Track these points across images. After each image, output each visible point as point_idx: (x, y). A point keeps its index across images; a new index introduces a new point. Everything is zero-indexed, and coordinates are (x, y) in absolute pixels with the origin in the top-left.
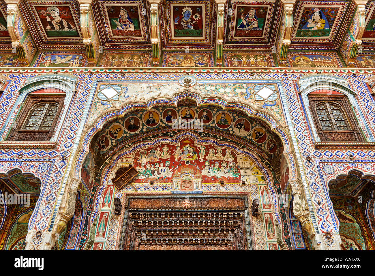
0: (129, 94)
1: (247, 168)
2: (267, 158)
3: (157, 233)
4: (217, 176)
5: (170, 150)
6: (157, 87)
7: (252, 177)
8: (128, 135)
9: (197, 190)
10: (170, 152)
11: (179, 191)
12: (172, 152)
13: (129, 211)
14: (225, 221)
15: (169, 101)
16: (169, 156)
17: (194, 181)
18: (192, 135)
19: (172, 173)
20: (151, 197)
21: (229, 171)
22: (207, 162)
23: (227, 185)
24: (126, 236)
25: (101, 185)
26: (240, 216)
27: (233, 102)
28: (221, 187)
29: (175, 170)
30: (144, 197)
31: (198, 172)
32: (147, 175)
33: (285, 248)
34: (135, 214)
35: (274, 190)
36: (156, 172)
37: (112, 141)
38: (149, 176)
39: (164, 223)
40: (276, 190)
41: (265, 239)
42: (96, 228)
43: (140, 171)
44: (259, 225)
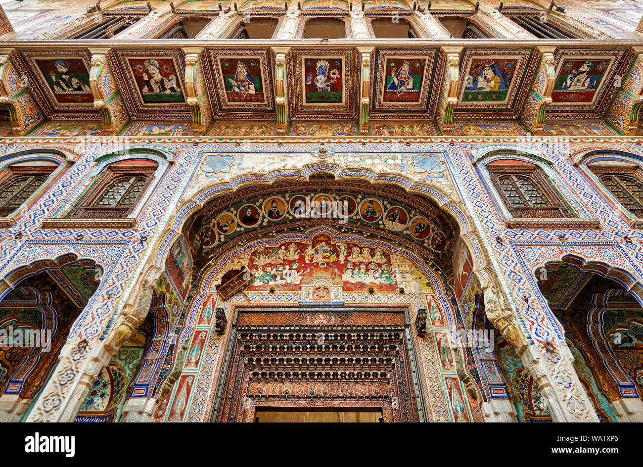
0: (244, 165)
1: (406, 272)
2: (432, 258)
3: (277, 363)
4: (364, 281)
5: (298, 248)
6: (282, 158)
7: (413, 283)
8: (242, 229)
9: (335, 300)
10: (299, 251)
11: (310, 301)
12: (302, 252)
13: (237, 330)
14: (377, 346)
15: (297, 174)
16: (298, 257)
17: (332, 288)
18: (328, 230)
19: (301, 278)
20: (270, 309)
21: (381, 276)
22: (349, 263)
23: (378, 294)
24: (230, 367)
25: (200, 292)
26: (398, 338)
27: (384, 174)
28: (370, 296)
29: (306, 274)
30: (259, 309)
31: (337, 277)
32: (266, 281)
33: (471, 384)
34: (246, 335)
35: (446, 300)
36: (279, 277)
37: (219, 236)
38: (268, 282)
39: (288, 348)
40: (449, 300)
41: (439, 370)
42: (186, 353)
43: (257, 275)
44: (428, 349)
